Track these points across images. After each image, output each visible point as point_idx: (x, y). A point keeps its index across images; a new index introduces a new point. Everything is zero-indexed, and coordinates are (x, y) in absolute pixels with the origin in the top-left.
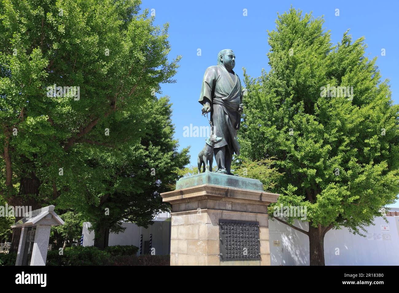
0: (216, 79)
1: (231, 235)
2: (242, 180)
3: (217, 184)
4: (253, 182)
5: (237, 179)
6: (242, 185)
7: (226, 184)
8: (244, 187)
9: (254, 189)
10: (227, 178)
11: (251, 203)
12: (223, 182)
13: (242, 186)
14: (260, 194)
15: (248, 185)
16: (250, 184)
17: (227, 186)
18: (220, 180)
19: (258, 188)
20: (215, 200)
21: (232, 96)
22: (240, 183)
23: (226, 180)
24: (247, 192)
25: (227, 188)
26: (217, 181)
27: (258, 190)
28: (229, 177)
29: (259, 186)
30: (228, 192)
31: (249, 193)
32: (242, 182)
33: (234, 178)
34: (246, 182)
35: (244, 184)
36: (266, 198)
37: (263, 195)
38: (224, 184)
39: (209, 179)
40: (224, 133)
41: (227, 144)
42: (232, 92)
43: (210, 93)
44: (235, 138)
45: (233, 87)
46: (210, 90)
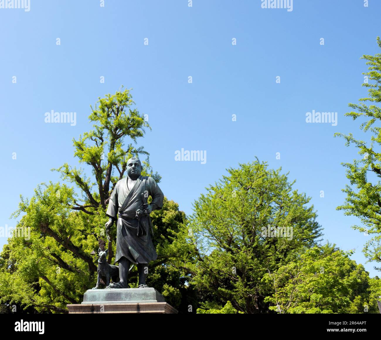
0: (117, 193)
2: (126, 292)
3: (94, 301)
4: (141, 293)
5: (119, 292)
6: (126, 297)
10: (106, 293)
12: (101, 299)
13: (125, 299)
15: (134, 296)
16: (136, 295)
17: (105, 301)
18: (97, 297)
19: (148, 298)
22: (123, 296)
23: (105, 295)
25: (92, 305)
26: (94, 298)
27: (147, 300)
28: (111, 291)
29: (150, 295)
30: (94, 309)
31: (120, 307)
32: (126, 294)
33: (116, 292)
34: (131, 293)
35: (129, 296)
36: (147, 309)
37: (140, 306)
38: (102, 300)
39: (85, 298)
40: (121, 245)
41: (122, 256)
42: (124, 202)
43: (113, 208)
44: (130, 248)
45: (126, 197)
46: (114, 205)
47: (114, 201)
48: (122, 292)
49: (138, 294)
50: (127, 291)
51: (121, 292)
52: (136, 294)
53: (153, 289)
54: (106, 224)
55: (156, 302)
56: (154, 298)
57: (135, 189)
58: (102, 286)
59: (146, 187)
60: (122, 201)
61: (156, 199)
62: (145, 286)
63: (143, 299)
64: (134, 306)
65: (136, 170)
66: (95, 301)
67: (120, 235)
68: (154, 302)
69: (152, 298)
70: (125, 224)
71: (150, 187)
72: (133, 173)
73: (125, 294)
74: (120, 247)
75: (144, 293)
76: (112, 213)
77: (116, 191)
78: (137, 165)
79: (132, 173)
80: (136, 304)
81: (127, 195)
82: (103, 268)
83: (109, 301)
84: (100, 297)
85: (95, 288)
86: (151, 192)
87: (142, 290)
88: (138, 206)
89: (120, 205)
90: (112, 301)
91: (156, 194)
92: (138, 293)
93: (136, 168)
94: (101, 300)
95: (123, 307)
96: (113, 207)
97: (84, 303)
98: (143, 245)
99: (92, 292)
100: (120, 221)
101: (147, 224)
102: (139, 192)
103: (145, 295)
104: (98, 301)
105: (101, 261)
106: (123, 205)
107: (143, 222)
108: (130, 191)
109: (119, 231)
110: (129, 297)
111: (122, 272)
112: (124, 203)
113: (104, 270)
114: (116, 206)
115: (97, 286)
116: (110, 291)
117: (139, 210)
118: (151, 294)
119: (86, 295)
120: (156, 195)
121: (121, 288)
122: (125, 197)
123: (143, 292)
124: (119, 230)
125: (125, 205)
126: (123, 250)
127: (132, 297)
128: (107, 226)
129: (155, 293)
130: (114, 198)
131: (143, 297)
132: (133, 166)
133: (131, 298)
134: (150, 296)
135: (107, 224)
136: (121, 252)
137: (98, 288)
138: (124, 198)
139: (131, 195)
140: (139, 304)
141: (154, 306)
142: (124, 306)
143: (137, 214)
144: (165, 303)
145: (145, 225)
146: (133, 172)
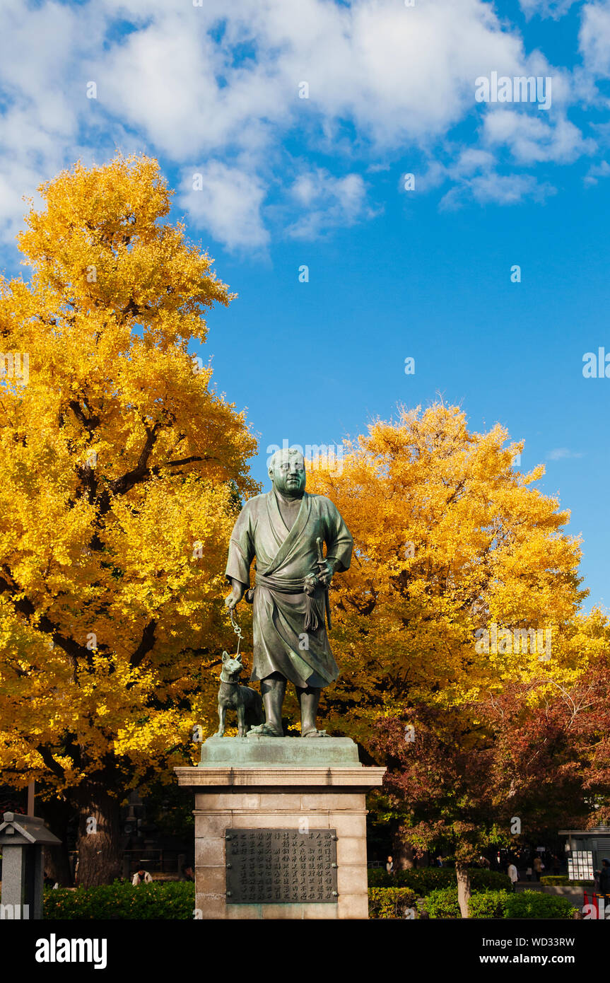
0: (253, 530)
1: (256, 855)
2: (294, 745)
4: (327, 746)
6: (294, 755)
7: (249, 759)
8: (299, 760)
10: (251, 745)
13: (295, 758)
14: (325, 773)
17: (250, 761)
18: (232, 752)
19: (343, 758)
21: (279, 562)
22: (289, 753)
23: (248, 750)
24: (285, 771)
26: (224, 755)
28: (260, 742)
29: (345, 751)
30: (235, 776)
32: (295, 749)
33: (272, 744)
34: (306, 748)
35: (301, 752)
38: (245, 760)
39: (206, 753)
41: (274, 670)
43: (242, 564)
44: (292, 655)
45: (284, 541)
46: (243, 557)
47: (243, 547)
48: (285, 744)
50: (297, 744)
51: (281, 744)
52: (317, 749)
53: (347, 740)
55: (360, 765)
56: (354, 758)
57: (300, 525)
60: (272, 551)
61: (341, 550)
65: (299, 481)
68: (356, 766)
69: (350, 757)
70: (278, 604)
72: (291, 488)
73: (292, 749)
75: (334, 748)
77: (248, 525)
79: (289, 487)
83: (260, 761)
84: (238, 753)
88: (308, 567)
93: (298, 475)
94: (240, 760)
96: (242, 560)
97: (208, 766)
99: (218, 742)
100: (266, 594)
102: (309, 534)
103: (335, 751)
108: (290, 532)
110: (302, 755)
112: (276, 556)
115: (222, 730)
117: (311, 574)
118: (347, 749)
119: (206, 748)
120: (338, 539)
122: (278, 544)
123: (332, 746)
127: (307, 755)
129: (355, 749)
130: (244, 540)
131: (332, 756)
134: (347, 753)
135: (232, 600)
136: (269, 660)
139: (292, 540)
143: (308, 584)
144: (384, 768)
146: (292, 483)
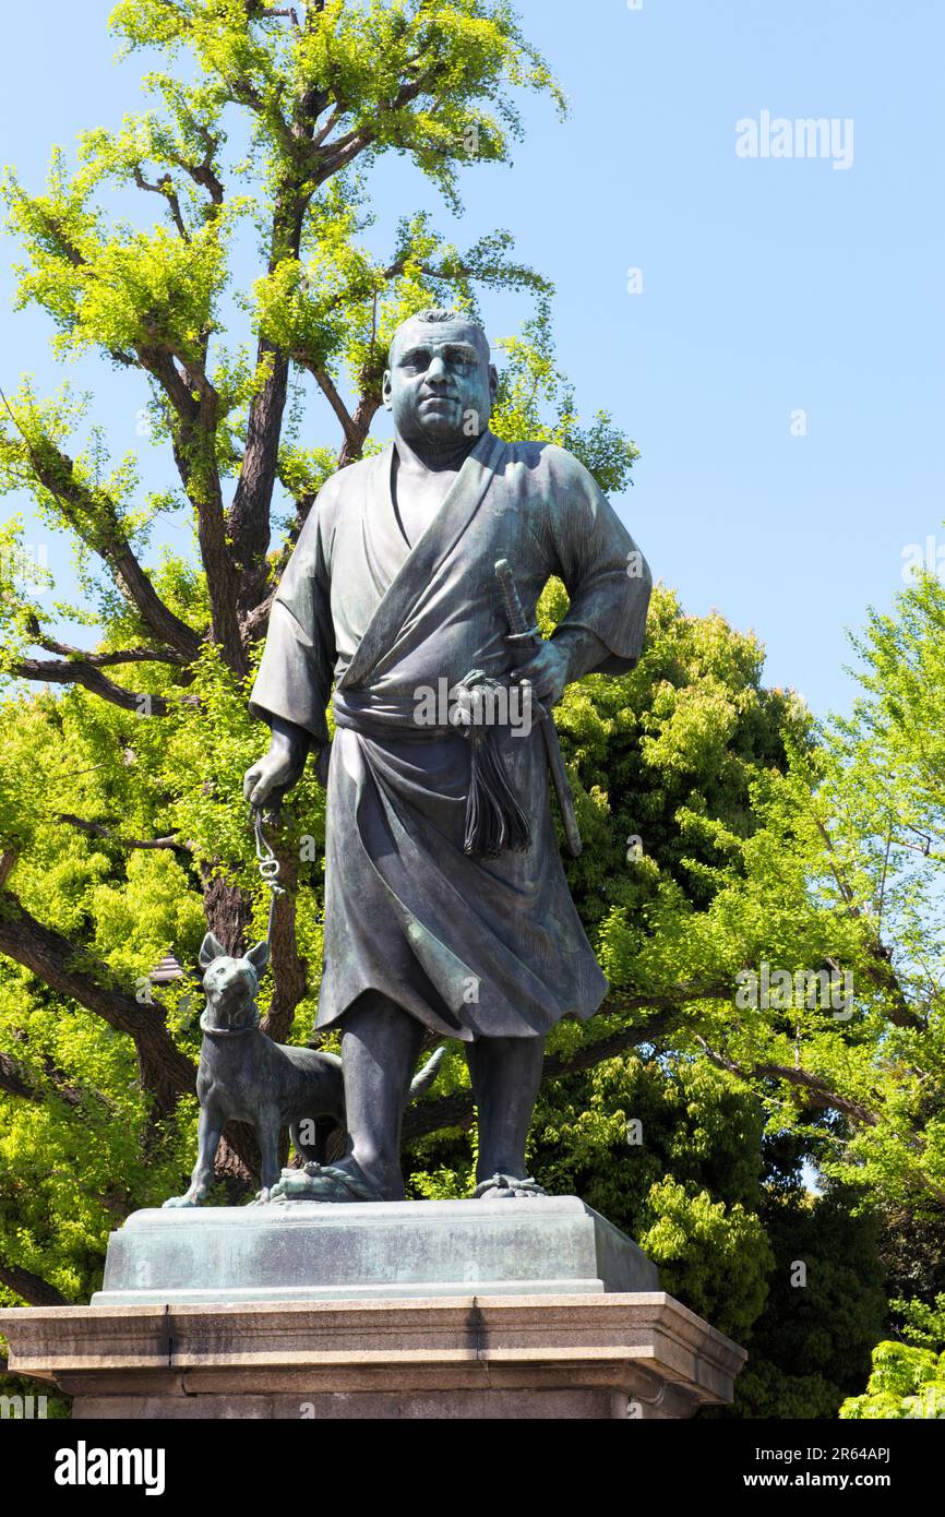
2: (390, 1224)
3: (177, 1286)
4: (494, 1228)
5: (342, 1225)
6: (390, 1262)
7: (248, 1278)
9: (499, 1271)
10: (259, 1231)
11: (436, 1383)
12: (224, 1268)
13: (389, 1270)
14: (462, 1317)
16: (462, 1246)
17: (251, 1285)
18: (199, 1254)
19: (544, 1264)
20: (137, 1395)
21: (381, 645)
22: (373, 1253)
23: (249, 1248)
24: (334, 1314)
25: (162, 1312)
26: (173, 1264)
27: (537, 1276)
28: (294, 1220)
29: (554, 1243)
30: (182, 1336)
31: (356, 1322)
32: (395, 1239)
33: (324, 1224)
34: (429, 1234)
35: (410, 1249)
36: (535, 1337)
37: (487, 1318)
38: (234, 1280)
39: (119, 1262)
40: (358, 915)
41: (366, 985)
42: (374, 622)
43: (299, 666)
44: (416, 931)
45: (388, 588)
46: (300, 644)
47: (301, 614)
48: (363, 1223)
49: (474, 1239)
50: (400, 1222)
51: (357, 1223)
52: (462, 1237)
53: (573, 1204)
54: (251, 772)
55: (594, 1289)
56: (584, 1267)
57: (448, 529)
58: (229, 1190)
59: (526, 515)
60: (361, 616)
61: (600, 600)
62: (523, 1183)
63: (510, 1273)
64: (450, 1319)
65: (457, 400)
66: (187, 1287)
67: (346, 847)
68: (588, 1292)
69: (569, 1263)
70: (382, 775)
71: (557, 517)
72: (432, 421)
73: (386, 1240)
74: (348, 927)
75: (517, 1233)
76: (292, 702)
77: (315, 544)
78: (460, 361)
79: (426, 418)
80: (463, 1302)
81: (395, 571)
82: (235, 1072)
83: (280, 1284)
84: (217, 1256)
85: (185, 1199)
86: (562, 547)
87: (503, 1213)
88: (471, 651)
89: (346, 644)
90: (296, 1284)
91: (600, 563)
92: (471, 1234)
93: (454, 384)
94: (222, 1281)
95: (372, 1321)
96: (300, 653)
97: (109, 1302)
98: (506, 914)
99: (161, 1224)
100: (347, 751)
101: (533, 772)
102: (476, 552)
103: (522, 1241)
104: (206, 1286)
105: (221, 1021)
106: (367, 642)
107: (508, 760)
108: (415, 546)
109: (339, 819)
110: (413, 1259)
111: (367, 1093)
112: (372, 630)
113: (243, 1079)
114: (322, 652)
115: (196, 1187)
116: (286, 1220)
117: (479, 673)
118: (561, 1236)
119: (121, 1248)
120: (592, 570)
121: (357, 1197)
122: (379, 587)
123: (509, 1226)
124: (343, 810)
125: (384, 644)
126: (367, 945)
127: (433, 1260)
128: (261, 783)
129: (586, 1233)
130: (307, 592)
131: (509, 1261)
132: (436, 366)
133: (430, 1268)
134: (557, 1251)
135: (259, 776)
136: (354, 958)
137: (202, 1202)
138: (370, 597)
139: (419, 572)
140: (480, 1305)
141: (585, 1315)
142: (382, 1320)
144: (659, 1298)
145: (518, 780)
146: (431, 408)
